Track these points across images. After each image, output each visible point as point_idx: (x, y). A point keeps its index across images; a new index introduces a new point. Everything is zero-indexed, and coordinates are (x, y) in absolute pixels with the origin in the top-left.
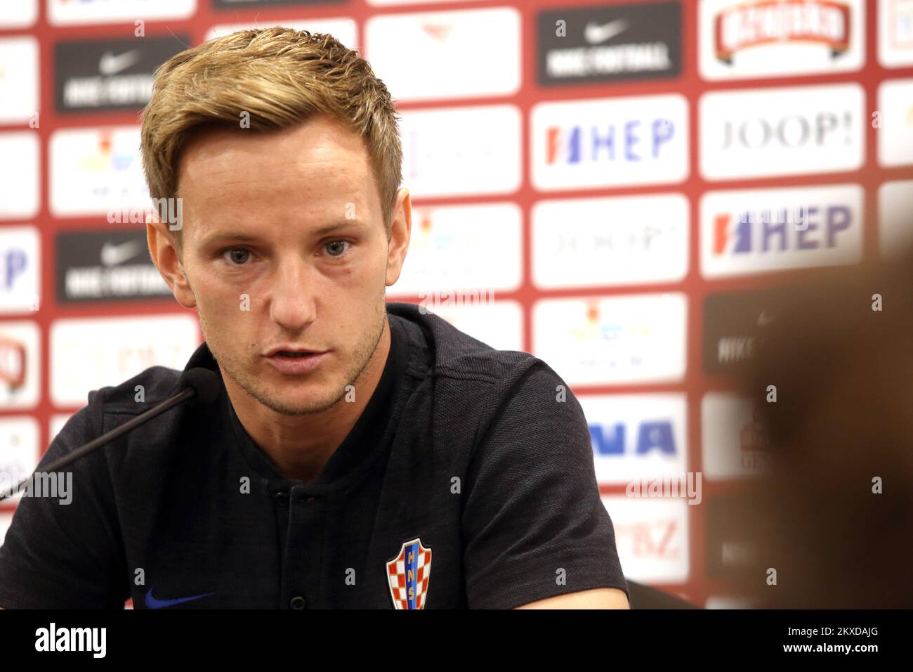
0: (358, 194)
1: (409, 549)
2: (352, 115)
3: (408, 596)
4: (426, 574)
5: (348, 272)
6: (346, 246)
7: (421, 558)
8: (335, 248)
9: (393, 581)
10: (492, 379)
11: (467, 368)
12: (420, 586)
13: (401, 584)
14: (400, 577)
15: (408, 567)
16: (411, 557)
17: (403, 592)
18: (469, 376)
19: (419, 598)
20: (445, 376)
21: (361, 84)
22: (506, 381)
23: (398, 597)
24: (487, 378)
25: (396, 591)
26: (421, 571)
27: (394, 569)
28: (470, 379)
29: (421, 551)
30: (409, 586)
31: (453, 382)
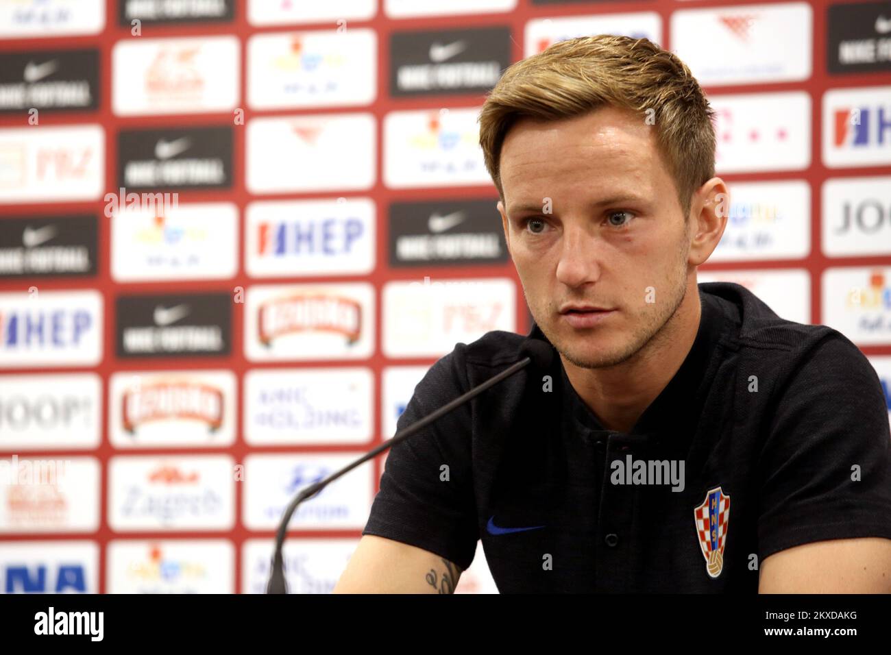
0: (638, 173)
1: (712, 496)
2: (639, 104)
3: (712, 538)
4: (726, 518)
5: (629, 240)
6: (628, 218)
7: (722, 504)
8: (618, 219)
9: (700, 525)
10: (787, 348)
11: (767, 339)
12: (721, 529)
13: (706, 528)
14: (706, 522)
15: (712, 512)
16: (714, 503)
17: (707, 534)
18: (768, 346)
19: (720, 540)
20: (747, 346)
21: (654, 80)
22: (800, 348)
23: (703, 538)
24: (783, 347)
25: (702, 534)
26: (722, 515)
27: (700, 514)
28: (770, 349)
29: (722, 498)
30: (712, 529)
31: (754, 351)
